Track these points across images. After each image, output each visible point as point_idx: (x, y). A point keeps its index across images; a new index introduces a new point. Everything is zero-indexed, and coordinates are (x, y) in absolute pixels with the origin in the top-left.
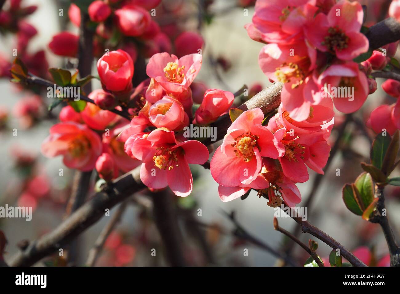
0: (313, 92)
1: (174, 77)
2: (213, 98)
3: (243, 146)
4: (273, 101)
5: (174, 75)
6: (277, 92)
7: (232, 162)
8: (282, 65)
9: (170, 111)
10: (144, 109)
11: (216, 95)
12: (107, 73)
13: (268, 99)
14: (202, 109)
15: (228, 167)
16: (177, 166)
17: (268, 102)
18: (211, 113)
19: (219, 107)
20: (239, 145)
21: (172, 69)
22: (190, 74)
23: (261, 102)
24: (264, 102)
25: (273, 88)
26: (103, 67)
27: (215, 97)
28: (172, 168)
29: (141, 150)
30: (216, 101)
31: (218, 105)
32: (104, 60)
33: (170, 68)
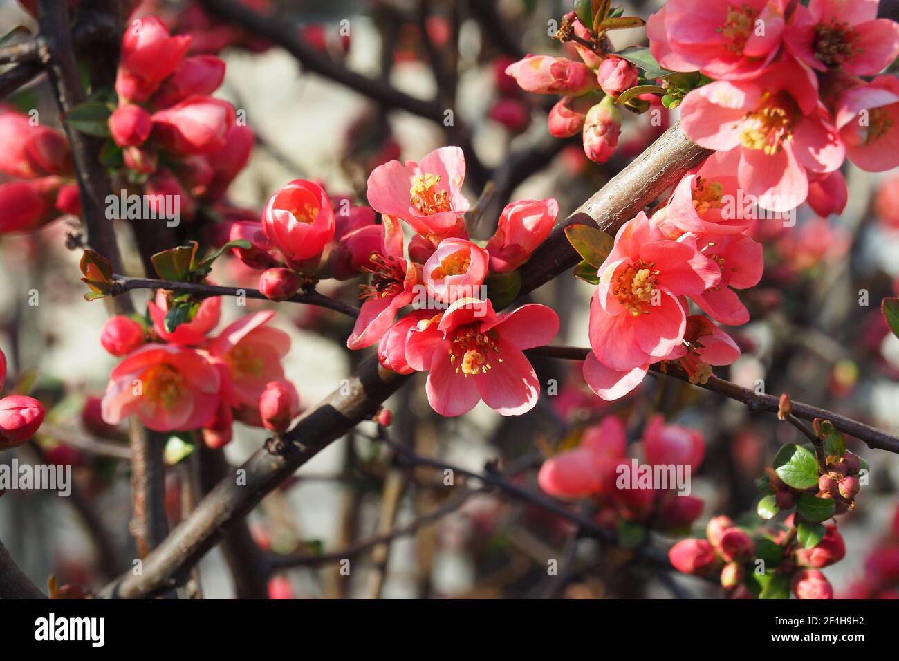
0: (811, 150)
1: (436, 200)
2: (522, 218)
3: (643, 287)
4: (647, 193)
5: (435, 196)
6: (655, 174)
7: (615, 323)
8: (745, 117)
9: (473, 264)
10: (408, 275)
11: (528, 212)
12: (294, 229)
13: (637, 190)
14: (502, 245)
15: (610, 334)
16: (500, 360)
17: (637, 197)
18: (523, 248)
19: (539, 231)
20: (635, 288)
21: (428, 187)
22: (455, 188)
23: (622, 199)
24: (628, 199)
25: (643, 169)
26: (281, 221)
27: (527, 215)
28: (490, 367)
29: (417, 352)
30: (529, 222)
31: (536, 228)
32: (276, 206)
33: (424, 186)
